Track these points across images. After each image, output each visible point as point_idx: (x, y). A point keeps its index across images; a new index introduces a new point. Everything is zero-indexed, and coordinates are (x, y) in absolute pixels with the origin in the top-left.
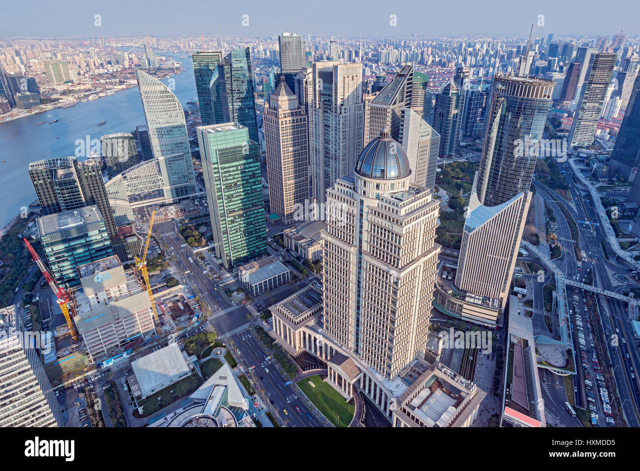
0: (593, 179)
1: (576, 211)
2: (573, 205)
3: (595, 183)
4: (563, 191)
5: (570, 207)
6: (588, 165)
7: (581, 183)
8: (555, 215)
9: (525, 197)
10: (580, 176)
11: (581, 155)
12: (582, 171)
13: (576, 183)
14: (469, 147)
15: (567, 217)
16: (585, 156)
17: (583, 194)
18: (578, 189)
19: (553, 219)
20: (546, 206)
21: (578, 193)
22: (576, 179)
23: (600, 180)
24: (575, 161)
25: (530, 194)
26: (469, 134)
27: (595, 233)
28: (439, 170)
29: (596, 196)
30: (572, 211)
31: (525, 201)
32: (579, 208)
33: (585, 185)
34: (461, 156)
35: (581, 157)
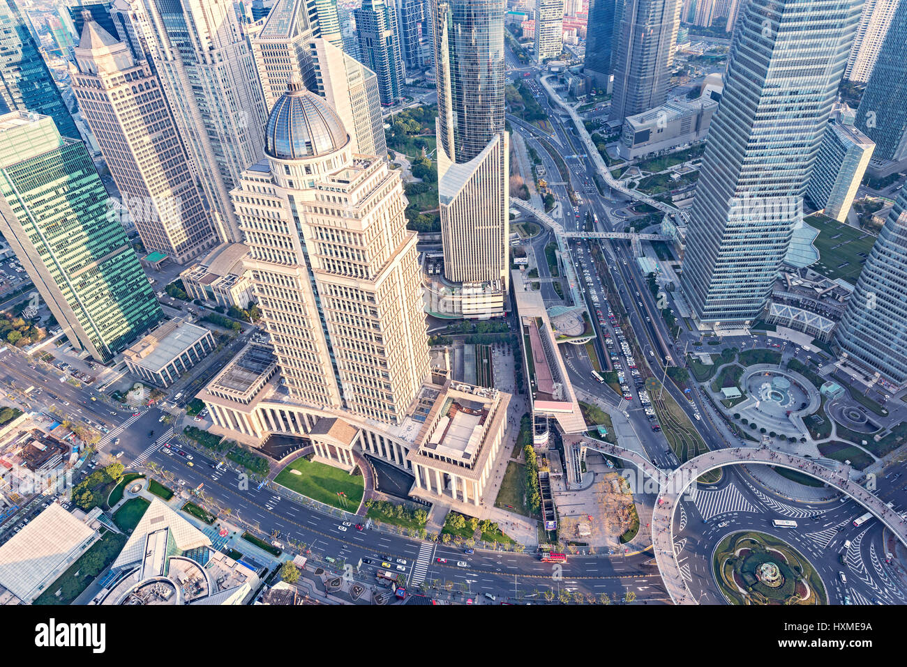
0: (571, 99)
1: (560, 144)
2: (555, 138)
3: (574, 103)
4: (542, 122)
5: (553, 142)
6: (562, 81)
7: (559, 107)
8: (539, 155)
9: (502, 140)
10: (557, 98)
11: (552, 70)
12: (558, 91)
13: (554, 108)
14: (418, 85)
15: (553, 155)
16: (557, 70)
17: (564, 120)
18: (557, 115)
19: (538, 161)
20: (528, 147)
21: (559, 122)
22: (553, 104)
23: (578, 98)
24: (547, 79)
25: (506, 134)
26: (413, 65)
27: (584, 167)
28: (387, 126)
29: (578, 120)
30: (557, 145)
31: (502, 146)
32: (563, 141)
33: (564, 109)
34: (411, 99)
35: (553, 72)
